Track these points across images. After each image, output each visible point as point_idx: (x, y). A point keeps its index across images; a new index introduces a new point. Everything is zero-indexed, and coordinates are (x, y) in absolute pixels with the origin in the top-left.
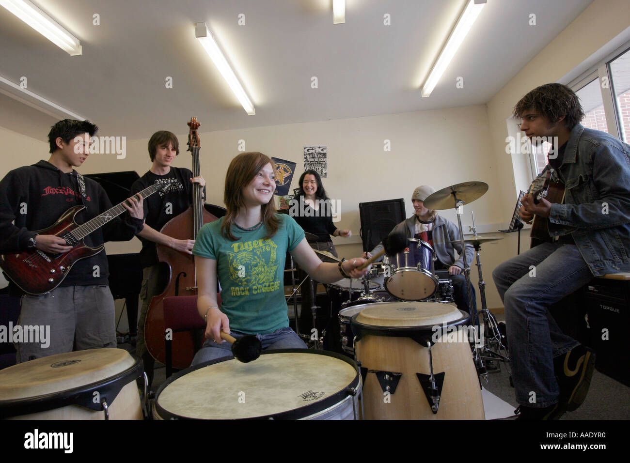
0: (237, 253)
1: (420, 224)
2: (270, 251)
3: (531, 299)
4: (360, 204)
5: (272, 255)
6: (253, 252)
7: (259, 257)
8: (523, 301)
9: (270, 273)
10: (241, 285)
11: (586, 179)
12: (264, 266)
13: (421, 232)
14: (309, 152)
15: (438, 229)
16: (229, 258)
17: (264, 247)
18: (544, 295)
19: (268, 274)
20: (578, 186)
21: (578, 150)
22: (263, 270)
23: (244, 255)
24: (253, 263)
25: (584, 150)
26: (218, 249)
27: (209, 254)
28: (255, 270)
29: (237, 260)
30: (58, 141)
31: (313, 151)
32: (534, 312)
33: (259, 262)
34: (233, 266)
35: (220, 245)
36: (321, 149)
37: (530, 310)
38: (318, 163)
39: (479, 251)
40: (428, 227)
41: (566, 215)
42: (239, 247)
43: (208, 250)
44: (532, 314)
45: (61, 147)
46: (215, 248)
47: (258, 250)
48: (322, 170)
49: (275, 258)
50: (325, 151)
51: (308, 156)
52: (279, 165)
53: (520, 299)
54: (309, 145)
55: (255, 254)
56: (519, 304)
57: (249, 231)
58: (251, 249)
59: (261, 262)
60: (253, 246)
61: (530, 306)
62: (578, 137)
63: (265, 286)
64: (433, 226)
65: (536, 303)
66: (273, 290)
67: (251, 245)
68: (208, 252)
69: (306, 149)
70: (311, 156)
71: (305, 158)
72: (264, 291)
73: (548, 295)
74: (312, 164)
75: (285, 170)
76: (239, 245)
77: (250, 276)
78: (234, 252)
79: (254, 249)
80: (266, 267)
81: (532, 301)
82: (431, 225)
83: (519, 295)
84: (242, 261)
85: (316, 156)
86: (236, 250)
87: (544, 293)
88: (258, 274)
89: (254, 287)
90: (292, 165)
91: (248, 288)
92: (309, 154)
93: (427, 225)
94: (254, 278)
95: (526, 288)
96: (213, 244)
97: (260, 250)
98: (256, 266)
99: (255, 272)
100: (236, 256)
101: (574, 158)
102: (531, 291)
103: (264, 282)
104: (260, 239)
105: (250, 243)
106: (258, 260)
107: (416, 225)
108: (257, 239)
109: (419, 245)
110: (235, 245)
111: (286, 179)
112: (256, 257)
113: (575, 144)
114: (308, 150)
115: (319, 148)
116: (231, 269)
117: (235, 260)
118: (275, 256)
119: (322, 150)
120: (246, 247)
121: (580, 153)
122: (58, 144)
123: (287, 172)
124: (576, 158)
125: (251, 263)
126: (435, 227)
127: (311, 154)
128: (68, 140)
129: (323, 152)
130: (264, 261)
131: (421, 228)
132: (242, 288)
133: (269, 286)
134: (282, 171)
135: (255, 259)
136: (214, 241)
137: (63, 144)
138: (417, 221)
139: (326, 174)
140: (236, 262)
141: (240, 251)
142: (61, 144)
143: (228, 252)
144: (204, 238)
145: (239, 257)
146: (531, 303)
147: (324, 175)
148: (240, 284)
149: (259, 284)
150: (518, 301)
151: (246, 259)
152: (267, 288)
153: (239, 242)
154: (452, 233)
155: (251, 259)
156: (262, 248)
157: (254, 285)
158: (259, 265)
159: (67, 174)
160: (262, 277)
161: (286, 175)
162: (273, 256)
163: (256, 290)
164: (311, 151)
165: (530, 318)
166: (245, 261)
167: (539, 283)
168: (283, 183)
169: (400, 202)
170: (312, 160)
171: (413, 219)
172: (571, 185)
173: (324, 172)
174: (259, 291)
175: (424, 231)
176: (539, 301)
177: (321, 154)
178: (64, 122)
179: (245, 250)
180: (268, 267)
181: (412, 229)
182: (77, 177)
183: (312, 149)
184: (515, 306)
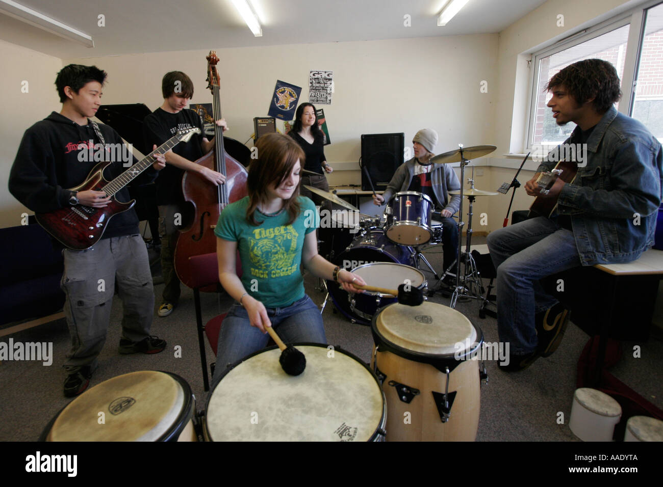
0: (258, 240)
1: (419, 166)
2: (291, 239)
3: (522, 276)
4: (362, 136)
5: (292, 244)
6: (274, 239)
7: (279, 246)
8: (514, 277)
9: (289, 259)
10: (261, 269)
11: (603, 172)
12: (283, 254)
13: (419, 173)
14: (315, 77)
15: (436, 170)
16: (250, 244)
17: (285, 235)
18: (534, 274)
19: (287, 260)
20: (593, 176)
21: (602, 140)
22: (282, 257)
23: (265, 243)
24: (273, 251)
25: (609, 143)
26: (239, 235)
27: (230, 238)
28: (275, 257)
29: (258, 247)
30: (67, 90)
31: (319, 76)
32: (523, 285)
33: (279, 251)
34: (253, 253)
35: (241, 231)
36: (327, 73)
37: (519, 284)
38: (323, 89)
39: (473, 203)
40: (427, 169)
41: (574, 199)
42: (260, 233)
43: (230, 234)
44: (521, 287)
45: (71, 97)
46: (237, 233)
47: (279, 238)
48: (327, 96)
49: (295, 247)
50: (331, 77)
51: (314, 82)
52: (284, 89)
53: (512, 275)
54: (315, 69)
55: (276, 242)
56: (511, 279)
57: (271, 217)
58: (272, 236)
59: (281, 250)
60: (274, 233)
61: (520, 281)
62: (607, 125)
63: (283, 271)
64: (432, 169)
65: (526, 279)
66: (290, 274)
67: (273, 232)
68: (229, 235)
69: (312, 73)
70: (317, 81)
71: (311, 83)
72: (282, 275)
73: (537, 274)
74: (317, 90)
75: (291, 95)
76: (260, 231)
77: (270, 262)
78: (255, 238)
79: (275, 236)
80: (285, 254)
81: (522, 277)
82: (430, 167)
83: (512, 271)
84: (263, 248)
85: (322, 82)
86: (257, 237)
87: (535, 272)
88: (277, 261)
89: (273, 272)
90: (298, 90)
91: (267, 272)
92: (315, 79)
93: (426, 167)
94: (273, 264)
95: (519, 266)
96: (235, 228)
97: (281, 237)
98: (276, 253)
99: (275, 259)
100: (257, 244)
101: (596, 147)
102: (524, 269)
103: (281, 268)
104: (282, 225)
105: (271, 230)
106: (278, 248)
107: (416, 167)
108: (280, 225)
109: (421, 199)
110: (257, 231)
111: (291, 104)
112: (277, 245)
113: (602, 132)
114: (314, 75)
115: (325, 72)
116: (252, 255)
117: (256, 248)
118: (295, 245)
119: (328, 75)
120: (268, 234)
121: (604, 143)
122: (67, 93)
123: (293, 97)
124: (599, 147)
125: (271, 251)
126: (434, 169)
127: (318, 79)
128: (76, 90)
129: (328, 77)
130: (284, 249)
131: (421, 169)
132: (261, 271)
133: (287, 270)
134: (288, 96)
135: (275, 247)
136: (236, 228)
137: (72, 93)
138: (417, 163)
139: (330, 100)
140: (257, 249)
141: (261, 239)
142: (71, 94)
143: (249, 238)
144: (226, 223)
145: (260, 244)
146: (520, 279)
147: (328, 101)
148: (260, 267)
149: (277, 269)
150: (509, 276)
151: (267, 247)
152: (285, 272)
153: (260, 228)
154: (448, 175)
155: (271, 247)
156: (283, 236)
157: (273, 270)
158: (279, 252)
159: (83, 126)
160: (281, 263)
161: (292, 100)
162: (294, 245)
163: (274, 274)
164: (317, 76)
165: (519, 290)
166: (266, 248)
167: (532, 264)
168: (288, 108)
169: (400, 137)
170: (318, 85)
171: (413, 161)
172: (584, 172)
173: (329, 98)
174: (277, 275)
175: (422, 172)
176: (528, 278)
177: (327, 79)
178: (69, 68)
179: (266, 238)
180: (287, 254)
181: (411, 171)
182: (93, 129)
183: (318, 74)
184: (506, 280)
